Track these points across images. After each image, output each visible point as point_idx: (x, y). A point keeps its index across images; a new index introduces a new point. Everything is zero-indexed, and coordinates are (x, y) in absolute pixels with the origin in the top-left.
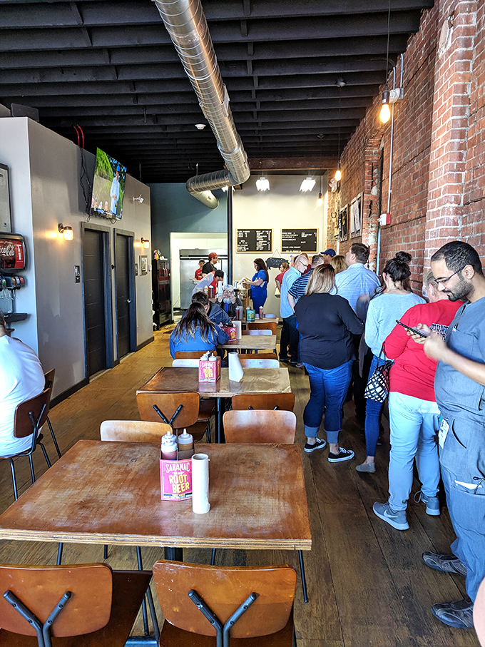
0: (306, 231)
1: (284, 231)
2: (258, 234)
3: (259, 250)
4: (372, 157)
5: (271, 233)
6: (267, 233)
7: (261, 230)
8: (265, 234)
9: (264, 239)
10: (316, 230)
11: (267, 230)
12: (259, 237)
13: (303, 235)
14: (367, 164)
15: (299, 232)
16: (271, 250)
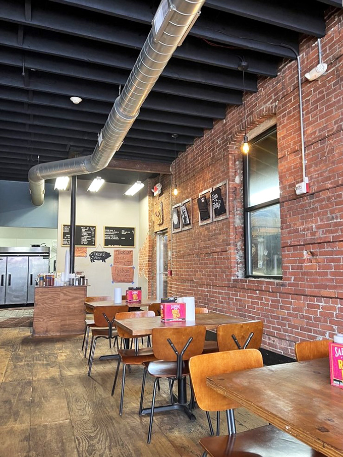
0: (126, 229)
1: (106, 228)
2: (83, 230)
3: (84, 244)
4: (234, 151)
5: (95, 230)
6: (91, 230)
7: (86, 227)
8: (89, 230)
9: (89, 234)
10: (133, 229)
11: (91, 227)
12: (84, 232)
13: (123, 232)
14: (230, 157)
15: (119, 229)
16: (94, 245)
